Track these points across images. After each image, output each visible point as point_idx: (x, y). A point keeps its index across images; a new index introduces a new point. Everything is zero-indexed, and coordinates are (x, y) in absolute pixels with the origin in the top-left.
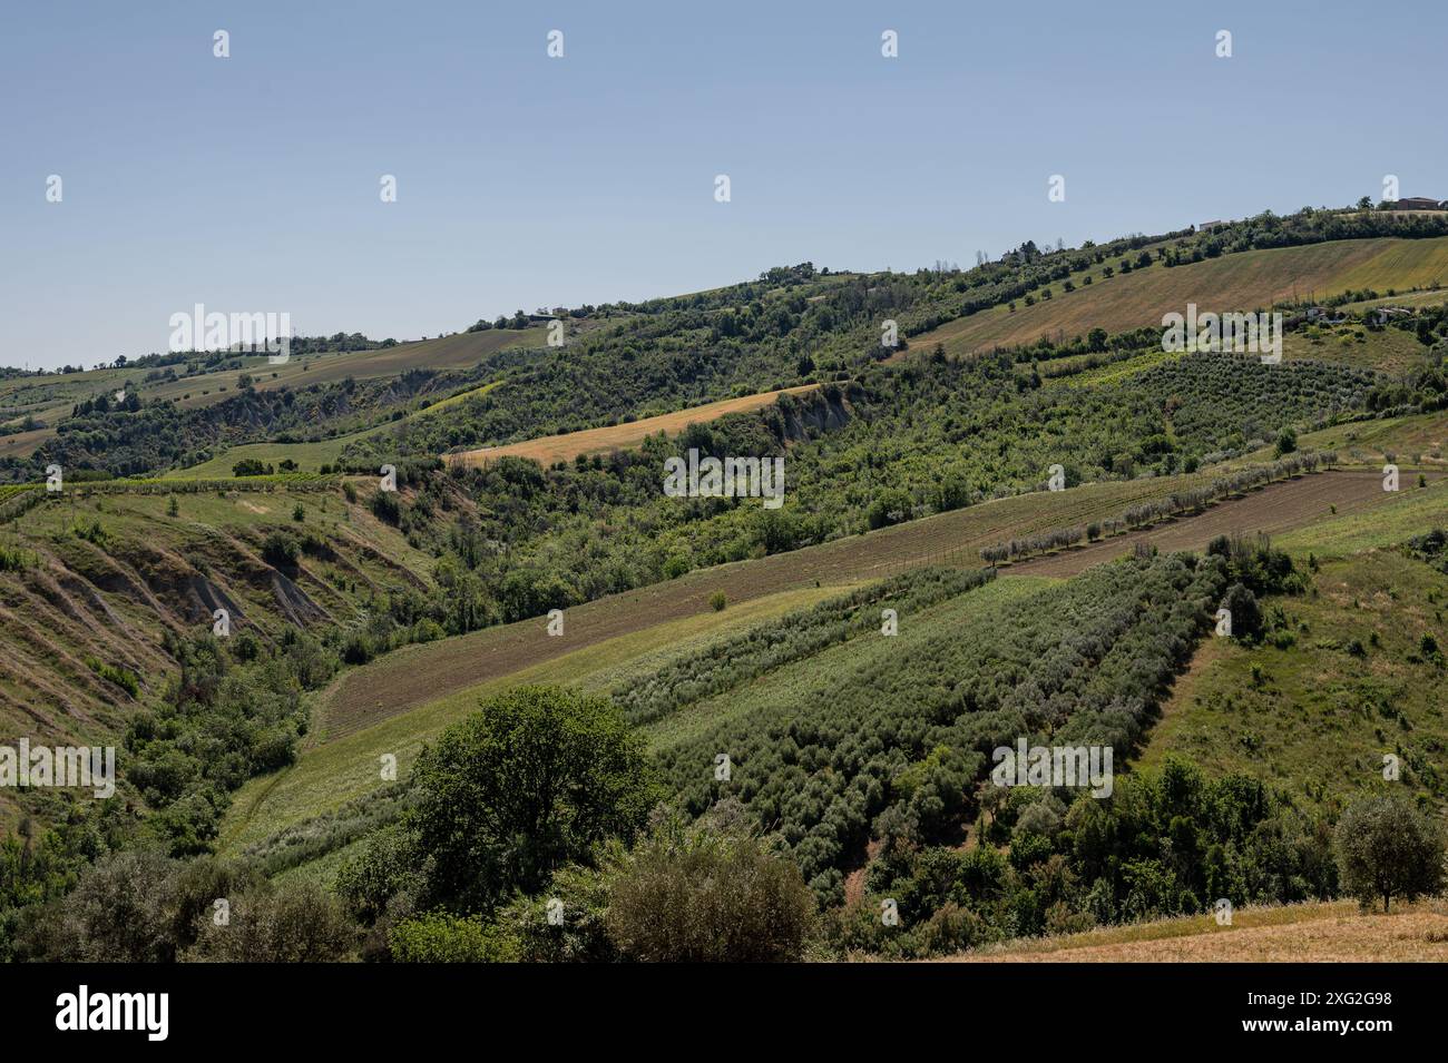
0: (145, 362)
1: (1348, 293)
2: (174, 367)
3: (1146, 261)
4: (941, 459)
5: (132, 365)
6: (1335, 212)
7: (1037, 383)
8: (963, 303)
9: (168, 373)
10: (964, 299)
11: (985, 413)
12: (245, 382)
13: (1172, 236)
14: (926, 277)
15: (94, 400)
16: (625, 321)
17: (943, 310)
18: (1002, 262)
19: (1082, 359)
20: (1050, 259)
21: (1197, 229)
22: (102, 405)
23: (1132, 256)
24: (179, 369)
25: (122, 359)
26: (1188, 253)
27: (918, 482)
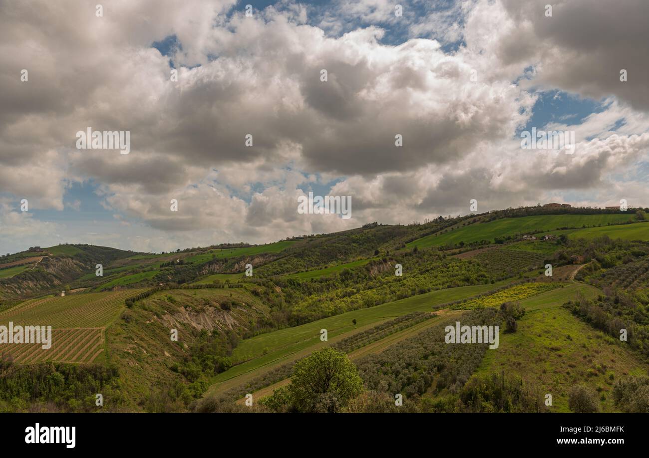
0: (185, 251)
1: (536, 231)
2: (193, 252)
3: (475, 221)
4: (418, 279)
5: (181, 252)
6: (530, 208)
7: (444, 257)
8: (422, 234)
9: (192, 254)
10: (422, 233)
11: (430, 266)
12: (214, 256)
13: (483, 214)
14: (410, 227)
15: (171, 262)
16: (324, 239)
17: (416, 236)
18: (433, 222)
19: (457, 251)
20: (447, 221)
21: (490, 212)
22: (173, 263)
23: (471, 220)
24: (194, 253)
25: (179, 250)
26: (487, 219)
27: (411, 286)
